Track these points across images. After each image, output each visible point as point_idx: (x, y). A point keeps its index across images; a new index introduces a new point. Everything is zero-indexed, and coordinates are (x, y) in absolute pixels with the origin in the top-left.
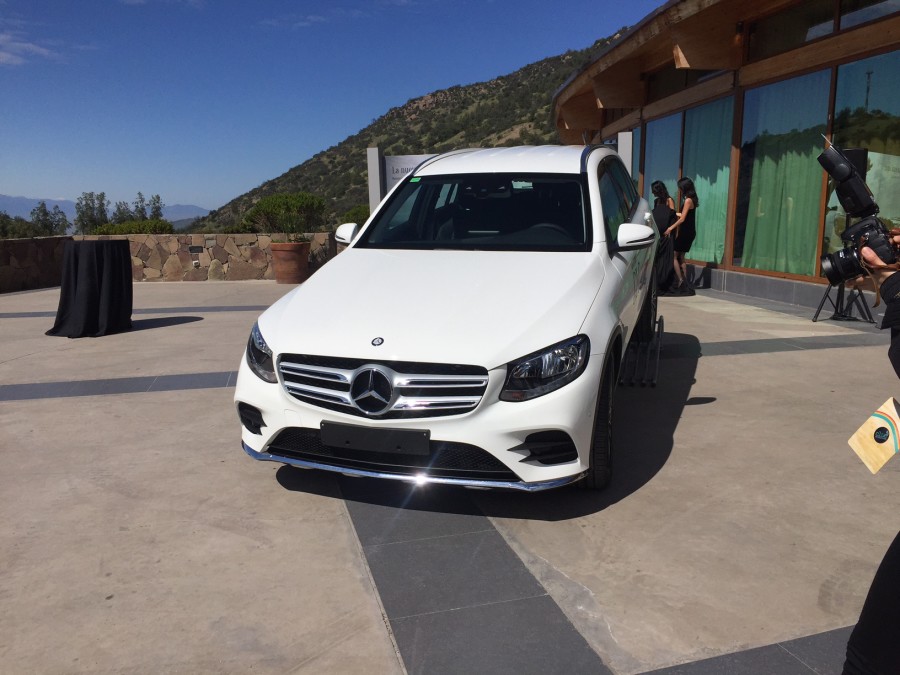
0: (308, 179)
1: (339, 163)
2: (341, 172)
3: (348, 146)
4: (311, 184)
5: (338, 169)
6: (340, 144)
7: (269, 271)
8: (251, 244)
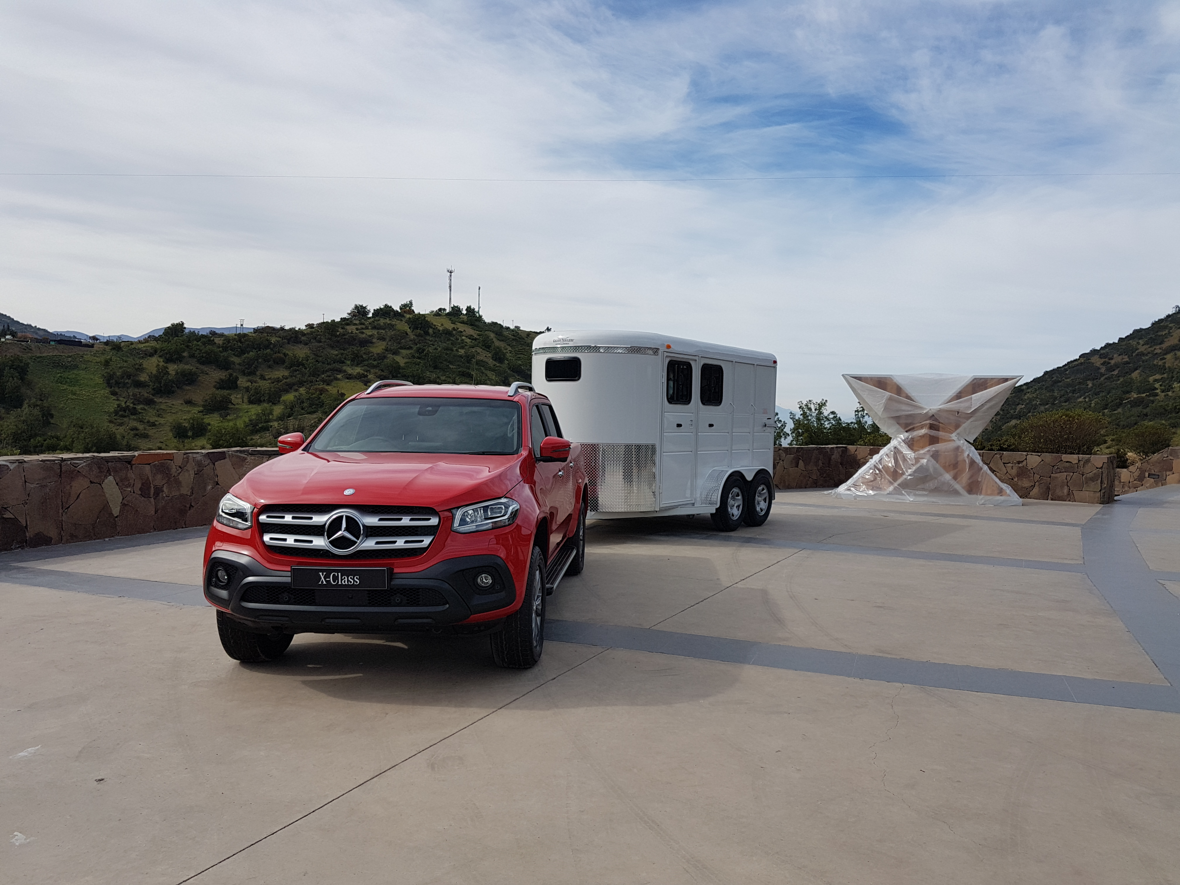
0: (1068, 385)
1: (1117, 366)
2: (1118, 376)
3: (1133, 343)
4: (1074, 392)
5: (1116, 372)
6: (1121, 339)
7: (1035, 490)
8: (1019, 462)
